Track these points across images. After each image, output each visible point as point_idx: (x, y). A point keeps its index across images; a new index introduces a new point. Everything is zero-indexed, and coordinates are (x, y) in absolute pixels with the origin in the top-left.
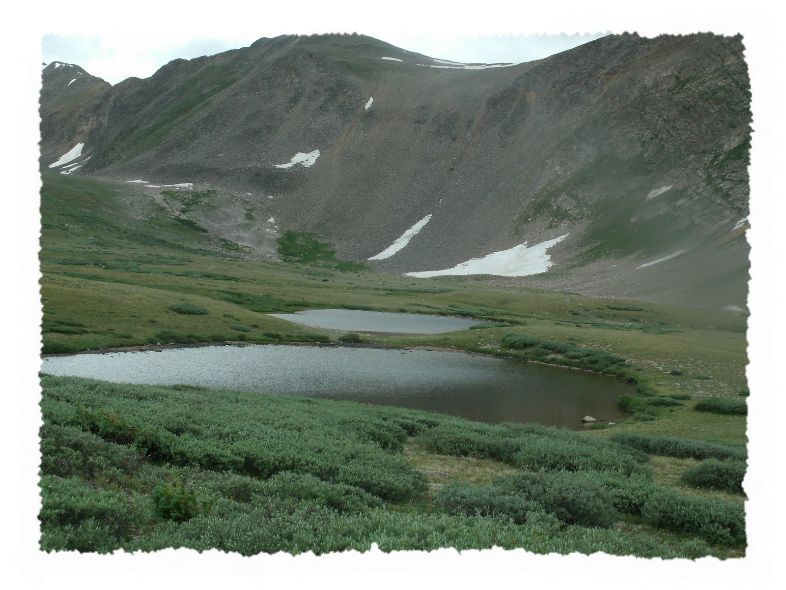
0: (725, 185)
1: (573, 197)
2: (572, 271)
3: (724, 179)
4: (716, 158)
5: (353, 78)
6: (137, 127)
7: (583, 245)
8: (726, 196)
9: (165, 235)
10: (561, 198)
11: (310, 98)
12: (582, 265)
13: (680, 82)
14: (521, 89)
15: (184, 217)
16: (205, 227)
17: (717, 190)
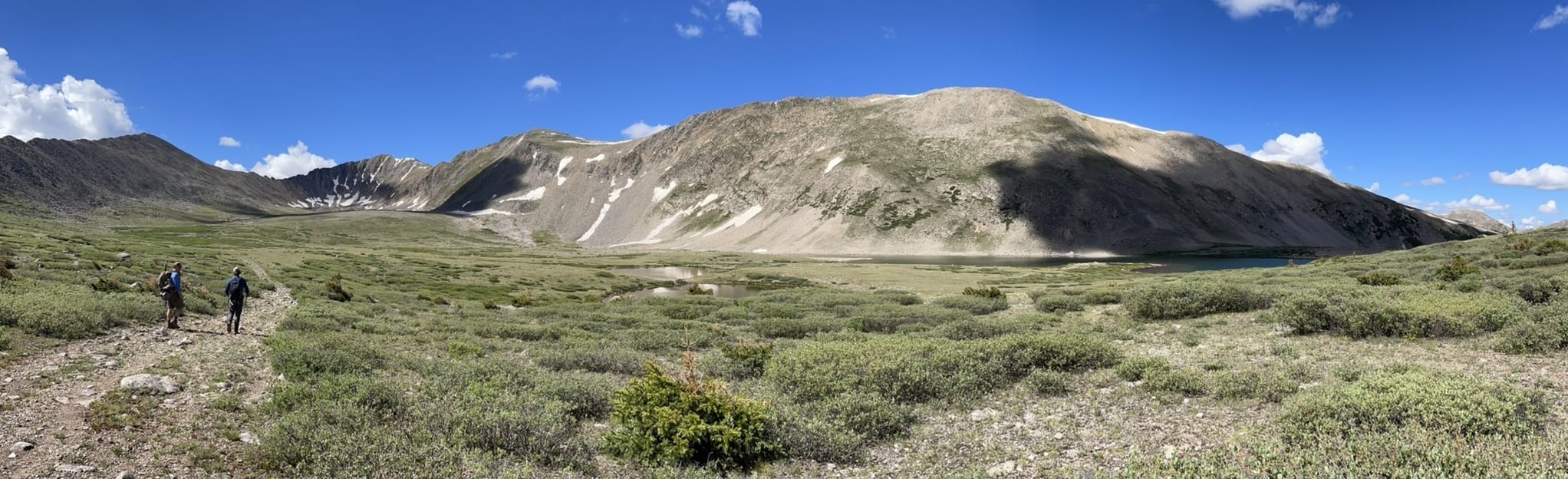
0: (743, 193)
1: (671, 203)
2: (676, 239)
3: (742, 191)
4: (736, 181)
5: (554, 153)
6: (449, 185)
7: (679, 226)
8: (744, 199)
9: (479, 237)
10: (665, 204)
11: (536, 165)
12: (681, 236)
13: (715, 146)
14: (638, 153)
15: (485, 228)
16: (496, 231)
17: (739, 196)
